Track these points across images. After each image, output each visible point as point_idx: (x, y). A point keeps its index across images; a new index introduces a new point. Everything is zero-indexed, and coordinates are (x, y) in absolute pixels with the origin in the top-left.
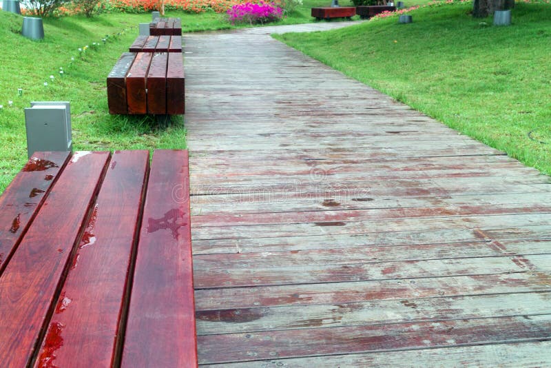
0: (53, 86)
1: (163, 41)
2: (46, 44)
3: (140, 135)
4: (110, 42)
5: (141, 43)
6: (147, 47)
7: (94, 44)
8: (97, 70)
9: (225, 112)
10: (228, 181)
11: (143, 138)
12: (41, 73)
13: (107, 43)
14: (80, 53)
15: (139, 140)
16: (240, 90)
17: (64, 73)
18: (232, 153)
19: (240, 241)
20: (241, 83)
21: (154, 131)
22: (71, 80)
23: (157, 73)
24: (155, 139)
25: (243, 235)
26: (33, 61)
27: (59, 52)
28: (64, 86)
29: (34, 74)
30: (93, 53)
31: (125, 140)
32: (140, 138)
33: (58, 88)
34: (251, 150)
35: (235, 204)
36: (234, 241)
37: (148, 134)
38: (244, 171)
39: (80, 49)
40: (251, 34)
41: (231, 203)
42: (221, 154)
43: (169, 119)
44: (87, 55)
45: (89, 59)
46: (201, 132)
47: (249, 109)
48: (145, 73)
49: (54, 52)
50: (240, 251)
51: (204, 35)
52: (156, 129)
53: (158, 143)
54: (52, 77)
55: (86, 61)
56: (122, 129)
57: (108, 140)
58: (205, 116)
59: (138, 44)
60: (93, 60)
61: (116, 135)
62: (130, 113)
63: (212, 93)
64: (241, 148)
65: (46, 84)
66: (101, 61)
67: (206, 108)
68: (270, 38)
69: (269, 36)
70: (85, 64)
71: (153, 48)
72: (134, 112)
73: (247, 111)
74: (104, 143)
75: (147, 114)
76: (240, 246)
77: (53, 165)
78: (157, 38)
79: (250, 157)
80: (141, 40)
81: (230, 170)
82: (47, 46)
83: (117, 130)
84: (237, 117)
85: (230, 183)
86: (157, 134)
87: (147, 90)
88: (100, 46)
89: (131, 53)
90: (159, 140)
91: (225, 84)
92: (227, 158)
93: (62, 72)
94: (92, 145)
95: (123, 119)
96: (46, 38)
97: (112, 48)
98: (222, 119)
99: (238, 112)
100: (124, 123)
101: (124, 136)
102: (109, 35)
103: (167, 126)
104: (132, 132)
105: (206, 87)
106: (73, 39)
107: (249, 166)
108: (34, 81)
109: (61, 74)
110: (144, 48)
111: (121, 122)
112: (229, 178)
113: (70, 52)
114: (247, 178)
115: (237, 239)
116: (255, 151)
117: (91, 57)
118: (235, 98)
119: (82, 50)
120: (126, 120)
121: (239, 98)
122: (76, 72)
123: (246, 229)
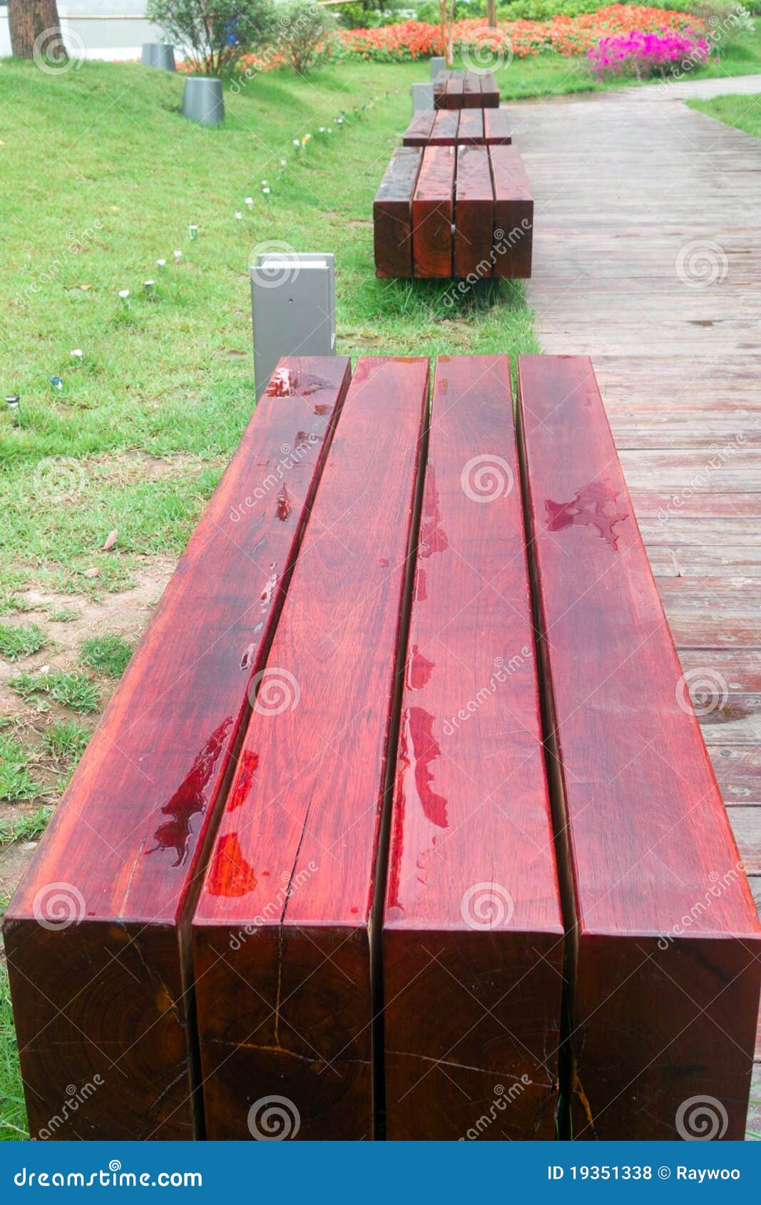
0: (253, 219)
1: (470, 122)
2: (229, 132)
3: (437, 322)
4: (349, 126)
5: (426, 126)
6: (439, 134)
7: (322, 130)
8: (331, 185)
9: (606, 273)
10: (637, 422)
11: (446, 327)
12: (227, 192)
13: (345, 127)
14: (297, 150)
15: (437, 332)
16: (630, 224)
17: (271, 191)
18: (635, 361)
19: (679, 551)
20: (633, 210)
21: (465, 313)
22: (284, 208)
23: (475, 190)
24: (469, 330)
25: (683, 538)
26: (208, 167)
27: (255, 149)
28: (273, 219)
29: (215, 196)
30: (320, 149)
31: (409, 331)
32: (438, 328)
33: (263, 223)
34: (676, 356)
35: (657, 472)
36: (666, 550)
37: (453, 319)
38: (667, 402)
39: (296, 142)
40: (641, 100)
41: (650, 469)
42: (613, 364)
43: (496, 287)
44: (310, 153)
45: (312, 161)
46: (563, 317)
47: (659, 267)
48: (450, 191)
49: (246, 150)
50: (682, 572)
51: (539, 106)
52: (470, 310)
53: (477, 339)
54: (249, 201)
55: (307, 166)
56: (402, 309)
57: (373, 331)
58: (568, 281)
59: (420, 128)
60: (321, 164)
61: (390, 322)
62: (418, 276)
63: (575, 231)
64: (654, 352)
65: (239, 216)
66: (336, 165)
67: (566, 264)
68: (684, 110)
69: (680, 104)
70: (308, 172)
71: (452, 136)
72: (426, 274)
73: (654, 272)
74: (367, 338)
75: (452, 278)
76: (682, 562)
77: (322, 385)
78: (455, 113)
79: (675, 371)
80: (424, 119)
81: (637, 399)
82: (230, 138)
83: (391, 311)
84: (634, 284)
85: (640, 427)
86: (473, 319)
87: (453, 227)
88: (332, 135)
89: (409, 149)
90: (478, 332)
91: (600, 211)
92: (627, 371)
93: (267, 190)
94: (344, 341)
95: (403, 289)
96: (228, 121)
97: (356, 137)
98: (605, 288)
99: (637, 272)
100: (405, 296)
101: (406, 324)
102: (347, 112)
103: (492, 304)
104: (420, 314)
105: (559, 218)
106: (278, 120)
107: (676, 390)
108: (216, 210)
109: (266, 195)
110: (433, 136)
111: (399, 295)
112: (637, 417)
113: (276, 147)
114: (677, 417)
115: (674, 546)
116: (686, 357)
117: (318, 158)
118: (625, 242)
119: (301, 142)
120: (409, 290)
121: (632, 242)
122: (293, 191)
123: (689, 526)
